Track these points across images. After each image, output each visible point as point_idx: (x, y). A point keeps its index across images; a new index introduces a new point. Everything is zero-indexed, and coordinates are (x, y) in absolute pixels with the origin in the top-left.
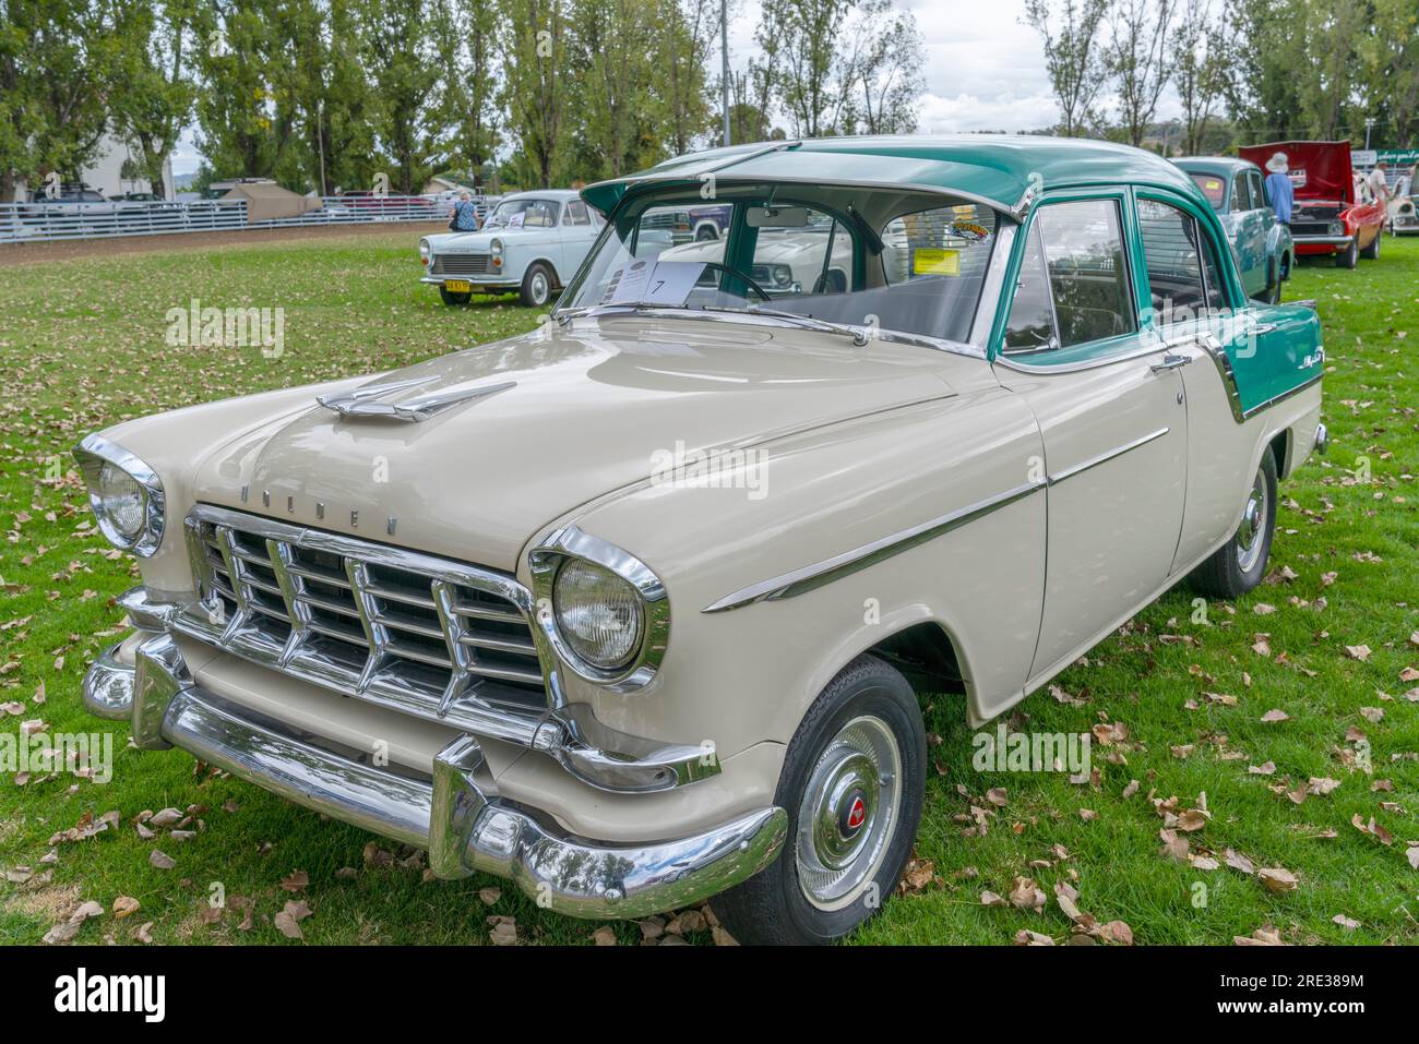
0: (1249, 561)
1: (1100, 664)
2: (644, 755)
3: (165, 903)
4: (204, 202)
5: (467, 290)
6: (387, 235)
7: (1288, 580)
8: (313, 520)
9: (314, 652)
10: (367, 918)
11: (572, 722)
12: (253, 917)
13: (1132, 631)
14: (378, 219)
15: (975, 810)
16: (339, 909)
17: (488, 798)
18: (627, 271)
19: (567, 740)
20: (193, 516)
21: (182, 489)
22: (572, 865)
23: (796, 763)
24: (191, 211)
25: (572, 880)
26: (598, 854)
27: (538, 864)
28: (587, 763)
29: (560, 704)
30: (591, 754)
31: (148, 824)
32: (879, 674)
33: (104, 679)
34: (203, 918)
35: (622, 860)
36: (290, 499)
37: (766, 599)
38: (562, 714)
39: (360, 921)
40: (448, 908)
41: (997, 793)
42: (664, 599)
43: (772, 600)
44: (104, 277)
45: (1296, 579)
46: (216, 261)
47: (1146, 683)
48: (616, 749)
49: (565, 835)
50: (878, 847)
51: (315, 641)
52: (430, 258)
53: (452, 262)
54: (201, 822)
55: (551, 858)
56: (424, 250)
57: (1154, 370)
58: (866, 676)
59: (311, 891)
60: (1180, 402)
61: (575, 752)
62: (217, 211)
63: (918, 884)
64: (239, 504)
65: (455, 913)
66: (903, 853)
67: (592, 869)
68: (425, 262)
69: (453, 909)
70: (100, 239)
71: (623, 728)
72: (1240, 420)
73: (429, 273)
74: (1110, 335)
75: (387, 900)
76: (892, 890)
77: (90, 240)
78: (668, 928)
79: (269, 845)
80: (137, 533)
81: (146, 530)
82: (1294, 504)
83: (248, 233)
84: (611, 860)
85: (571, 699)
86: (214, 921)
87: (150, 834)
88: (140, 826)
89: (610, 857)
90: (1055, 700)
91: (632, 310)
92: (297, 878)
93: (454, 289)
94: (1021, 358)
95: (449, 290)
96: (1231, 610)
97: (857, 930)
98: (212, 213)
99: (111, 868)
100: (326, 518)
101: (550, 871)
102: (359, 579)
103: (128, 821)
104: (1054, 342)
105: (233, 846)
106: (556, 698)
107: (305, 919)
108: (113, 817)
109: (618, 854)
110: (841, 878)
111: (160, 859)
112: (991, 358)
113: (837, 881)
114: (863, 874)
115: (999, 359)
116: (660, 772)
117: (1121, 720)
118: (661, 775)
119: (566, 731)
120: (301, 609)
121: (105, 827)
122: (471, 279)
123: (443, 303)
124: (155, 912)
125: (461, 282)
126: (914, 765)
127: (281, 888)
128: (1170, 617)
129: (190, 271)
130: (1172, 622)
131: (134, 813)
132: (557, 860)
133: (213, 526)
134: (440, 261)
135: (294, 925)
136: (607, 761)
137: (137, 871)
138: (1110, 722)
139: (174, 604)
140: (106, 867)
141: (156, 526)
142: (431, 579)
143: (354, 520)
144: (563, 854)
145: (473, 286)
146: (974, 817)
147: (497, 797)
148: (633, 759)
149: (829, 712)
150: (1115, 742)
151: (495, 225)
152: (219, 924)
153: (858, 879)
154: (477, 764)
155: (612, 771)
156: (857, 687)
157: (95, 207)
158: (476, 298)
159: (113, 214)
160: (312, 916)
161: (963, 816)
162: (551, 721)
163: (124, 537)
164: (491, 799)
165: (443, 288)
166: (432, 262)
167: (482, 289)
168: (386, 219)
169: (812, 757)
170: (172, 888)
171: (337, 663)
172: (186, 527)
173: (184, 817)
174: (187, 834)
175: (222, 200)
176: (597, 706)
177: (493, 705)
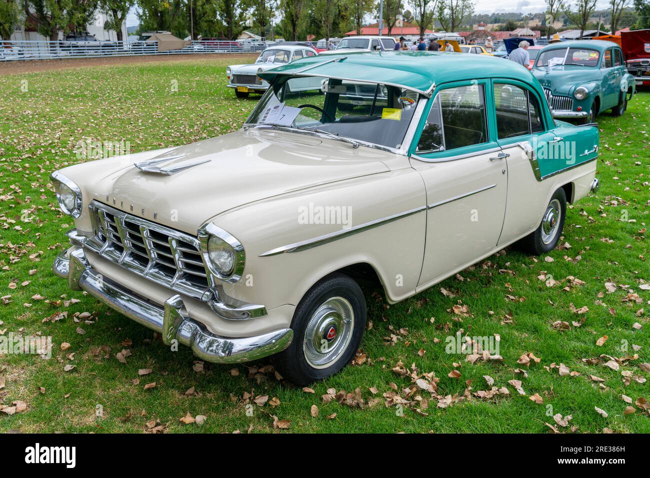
0: (548, 239)
1: (468, 280)
2: (240, 307)
3: (80, 347)
4: (141, 42)
5: (247, 91)
6: (219, 59)
7: (566, 248)
8: (129, 211)
9: (132, 259)
10: (150, 358)
11: (217, 292)
12: (110, 354)
13: (488, 267)
14: (217, 51)
15: (392, 336)
16: (142, 353)
17: (184, 318)
18: (272, 109)
19: (214, 298)
20: (92, 204)
21: (88, 194)
22: (211, 344)
23: (303, 313)
24: (134, 46)
25: (211, 349)
26: (222, 341)
27: (199, 342)
28: (219, 308)
29: (213, 285)
30: (221, 305)
31: (78, 317)
32: (343, 281)
33: (61, 262)
34: (92, 352)
35: (230, 342)
36: (122, 202)
37: (287, 252)
38: (214, 289)
39: (148, 358)
40: (181, 357)
41: (405, 330)
42: (243, 251)
43: (290, 252)
44: (93, 78)
45: (569, 248)
46: (142, 70)
47: (484, 289)
48: (231, 304)
49: (210, 334)
50: (343, 347)
51: (132, 255)
52: (231, 76)
53: (241, 78)
54: (97, 318)
55: (204, 340)
56: (228, 72)
57: (491, 160)
58: (337, 282)
59: (132, 347)
60: (503, 173)
61: (215, 304)
62: (145, 46)
63: (360, 363)
64: (106, 202)
65: (183, 358)
66: (353, 350)
67: (217, 346)
68: (229, 77)
69: (182, 357)
70: (94, 58)
71: (234, 297)
72: (539, 179)
73: (230, 83)
74: (478, 143)
75: (159, 352)
76: (347, 363)
77: (89, 58)
78: (259, 371)
79: (120, 329)
80: (72, 209)
81: (75, 208)
82: (585, 213)
83: (158, 57)
84: (225, 343)
85: (217, 283)
86: (96, 354)
87: (78, 321)
88: (75, 318)
89: (225, 342)
90: (442, 294)
91: (271, 126)
92: (127, 342)
93: (241, 91)
94: (422, 156)
95: (238, 91)
96: (536, 260)
97: (330, 377)
98: (143, 47)
99: (62, 332)
100: (134, 210)
101: (203, 346)
102: (145, 234)
103: (70, 316)
104: (442, 148)
105: (107, 328)
106: (212, 283)
107: (129, 356)
108: (65, 314)
109: (229, 341)
110: (326, 357)
111: (79, 330)
112: (409, 156)
113: (325, 358)
114: (335, 356)
115: (413, 156)
116: (244, 313)
117: (467, 304)
118: (244, 314)
119: (213, 295)
120: (127, 243)
121: (63, 317)
122: (249, 86)
123: (236, 97)
124: (76, 349)
125: (244, 88)
126: (360, 316)
127: (121, 345)
128: (507, 262)
129: (130, 76)
130: (508, 264)
131: (73, 313)
132: (206, 341)
133: (98, 209)
134: (235, 78)
135: (123, 358)
136: (227, 308)
137: (71, 334)
138: (462, 305)
139: (86, 236)
140: (61, 332)
141: (79, 207)
142: (168, 236)
143: (143, 212)
144: (208, 340)
145: (249, 89)
146: (392, 338)
147: (188, 318)
148: (235, 308)
149: (320, 294)
150: (462, 312)
151: (261, 61)
152: (98, 355)
153: (333, 358)
154: (181, 305)
155: (226, 312)
156: (332, 285)
157: (92, 43)
158: (251, 95)
159: (99, 46)
160: (131, 356)
161: (387, 338)
162: (209, 291)
163: (68, 210)
164: (186, 318)
165: (236, 90)
166: (232, 78)
167: (253, 91)
168: (221, 51)
169: (310, 311)
170: (83, 341)
171: (141, 265)
172: (89, 208)
173: (91, 316)
174: (91, 322)
175: (147, 41)
176: (224, 287)
177: (193, 285)
